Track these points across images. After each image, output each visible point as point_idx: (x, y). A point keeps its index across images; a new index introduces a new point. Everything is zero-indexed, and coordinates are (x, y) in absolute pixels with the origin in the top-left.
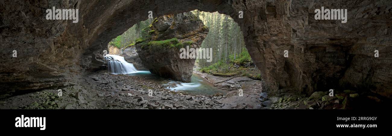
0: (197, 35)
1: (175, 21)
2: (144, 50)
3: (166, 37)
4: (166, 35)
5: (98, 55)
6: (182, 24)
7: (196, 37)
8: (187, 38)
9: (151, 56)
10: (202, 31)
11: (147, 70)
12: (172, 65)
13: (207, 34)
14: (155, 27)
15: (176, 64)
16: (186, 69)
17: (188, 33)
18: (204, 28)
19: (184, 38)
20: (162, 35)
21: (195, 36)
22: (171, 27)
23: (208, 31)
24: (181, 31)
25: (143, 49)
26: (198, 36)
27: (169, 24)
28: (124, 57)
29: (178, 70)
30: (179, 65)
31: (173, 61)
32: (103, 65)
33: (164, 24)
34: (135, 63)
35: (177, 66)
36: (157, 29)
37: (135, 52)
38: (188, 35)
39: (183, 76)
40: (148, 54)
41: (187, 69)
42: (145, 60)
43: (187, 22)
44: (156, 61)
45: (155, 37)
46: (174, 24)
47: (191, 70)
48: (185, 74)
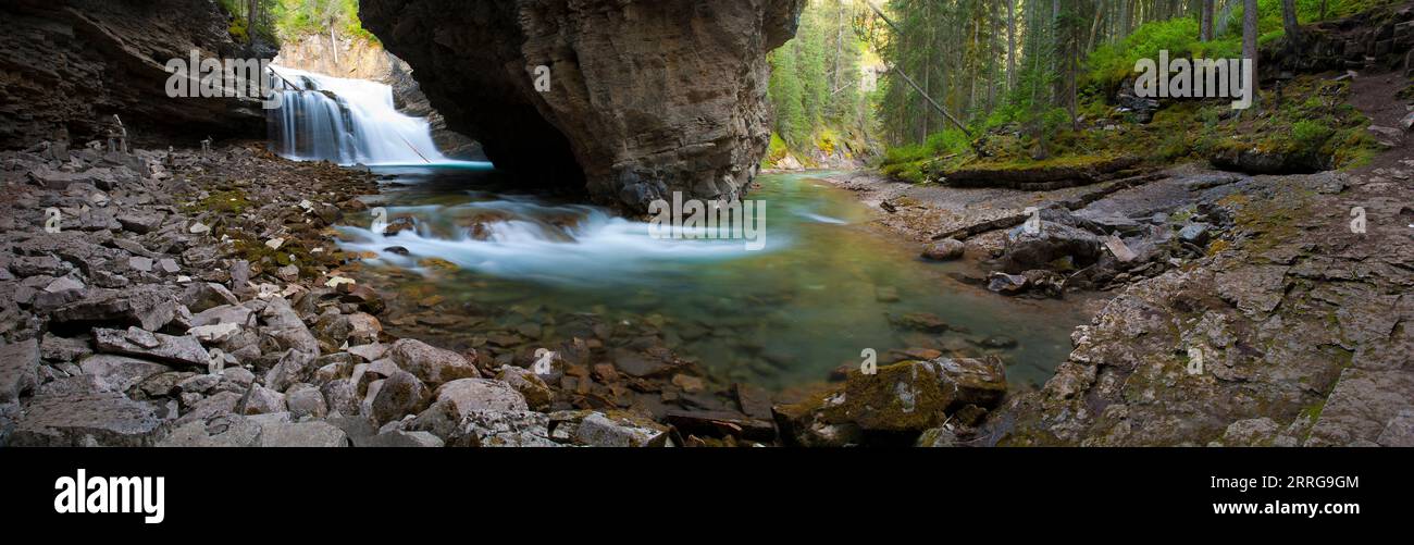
15: (560, 41)
16: (661, 85)
29: (576, 98)
30: (588, 50)
35: (572, 55)
39: (629, 156)
41: (672, 85)
47: (712, 95)
48: (648, 140)
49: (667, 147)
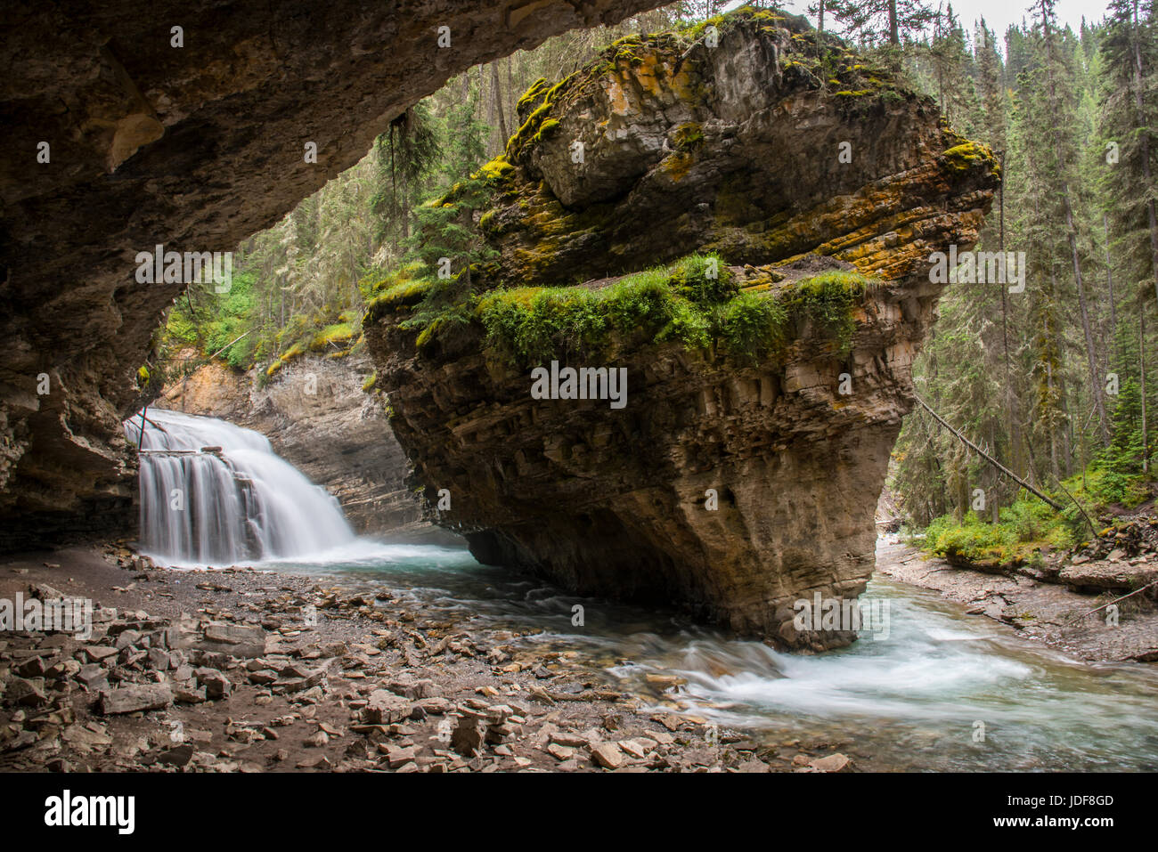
0: (901, 218)
1: (701, 120)
2: (438, 366)
3: (618, 249)
4: (623, 238)
5: (82, 404)
6: (760, 139)
7: (891, 236)
8: (810, 247)
9: (500, 412)
10: (944, 187)
11: (449, 544)
13: (984, 204)
14: (532, 176)
16: (813, 526)
17: (813, 207)
18: (956, 157)
19: (778, 254)
20: (585, 234)
21: (881, 232)
22: (665, 165)
23: (995, 184)
24: (756, 195)
25: (432, 352)
26: (904, 226)
27: (650, 142)
28: (273, 434)
30: (745, 492)
31: (694, 452)
32: (113, 491)
33: (606, 144)
34: (353, 486)
36: (549, 194)
37: (358, 392)
38: (815, 223)
39: (785, 592)
40: (468, 393)
42: (440, 455)
43: (804, 114)
44: (535, 453)
45: (534, 254)
46: (693, 145)
47: (856, 532)
48: (801, 576)
49: (821, 583)
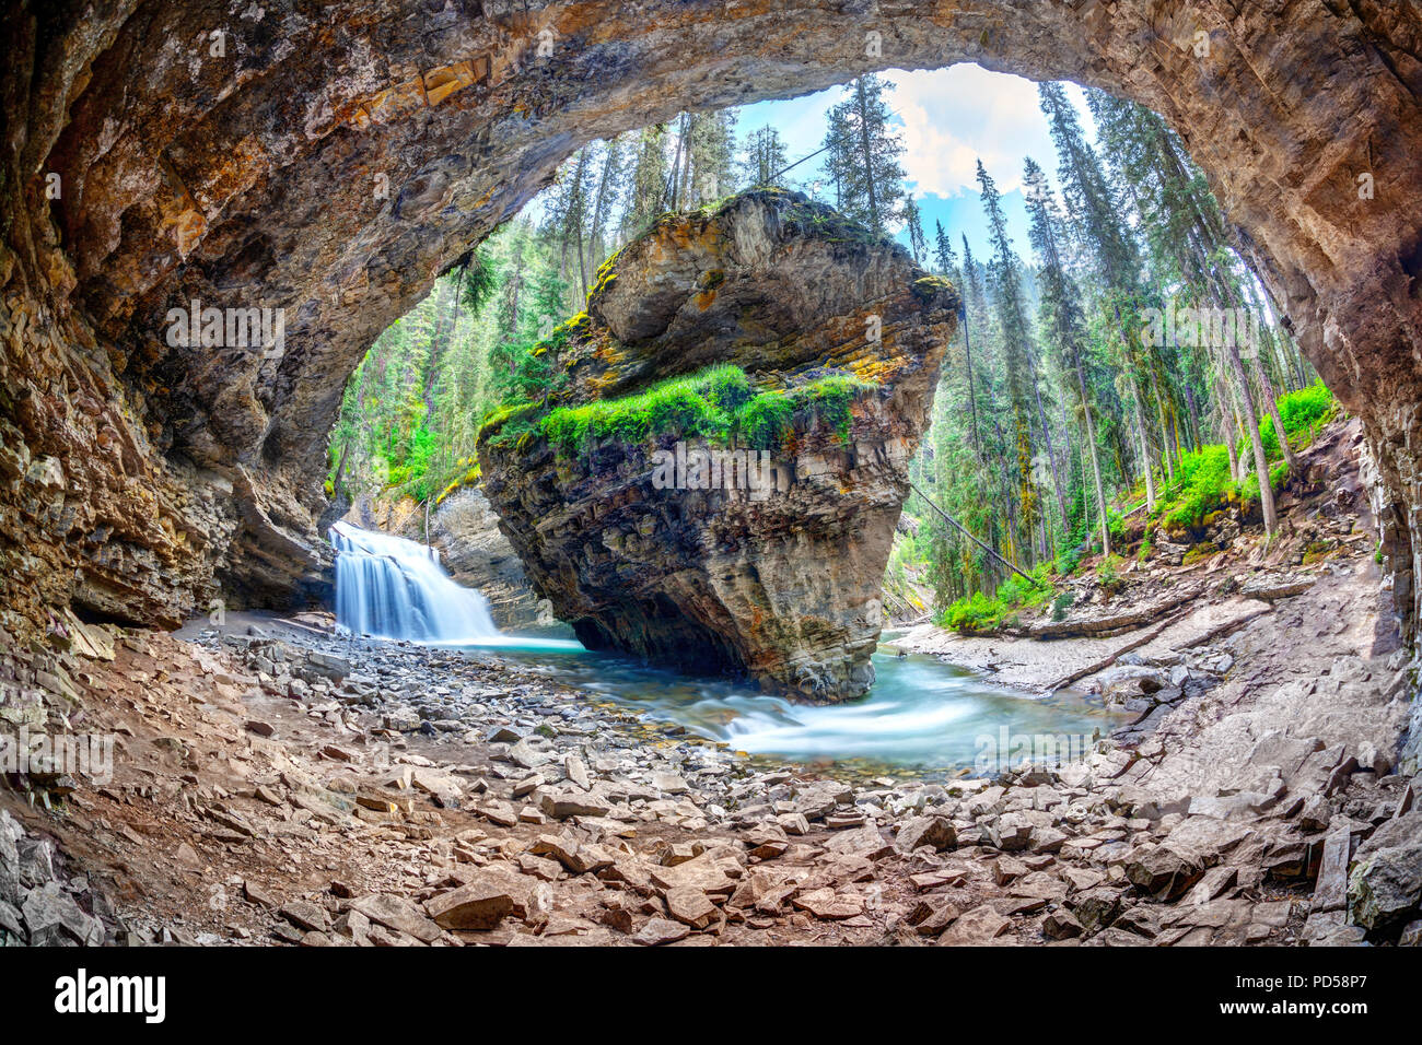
1: (723, 266)
8: (815, 357)
10: (916, 306)
12: (714, 567)
14: (600, 321)
15: (741, 562)
17: (816, 326)
18: (924, 285)
20: (640, 363)
22: (693, 299)
27: (683, 285)
29: (758, 609)
30: (767, 568)
33: (647, 287)
34: (498, 590)
35: (752, 572)
38: (818, 339)
39: (803, 653)
40: (547, 497)
41: (837, 595)
45: (601, 381)
46: (716, 284)
47: (865, 601)
48: (818, 639)
49: (834, 644)
